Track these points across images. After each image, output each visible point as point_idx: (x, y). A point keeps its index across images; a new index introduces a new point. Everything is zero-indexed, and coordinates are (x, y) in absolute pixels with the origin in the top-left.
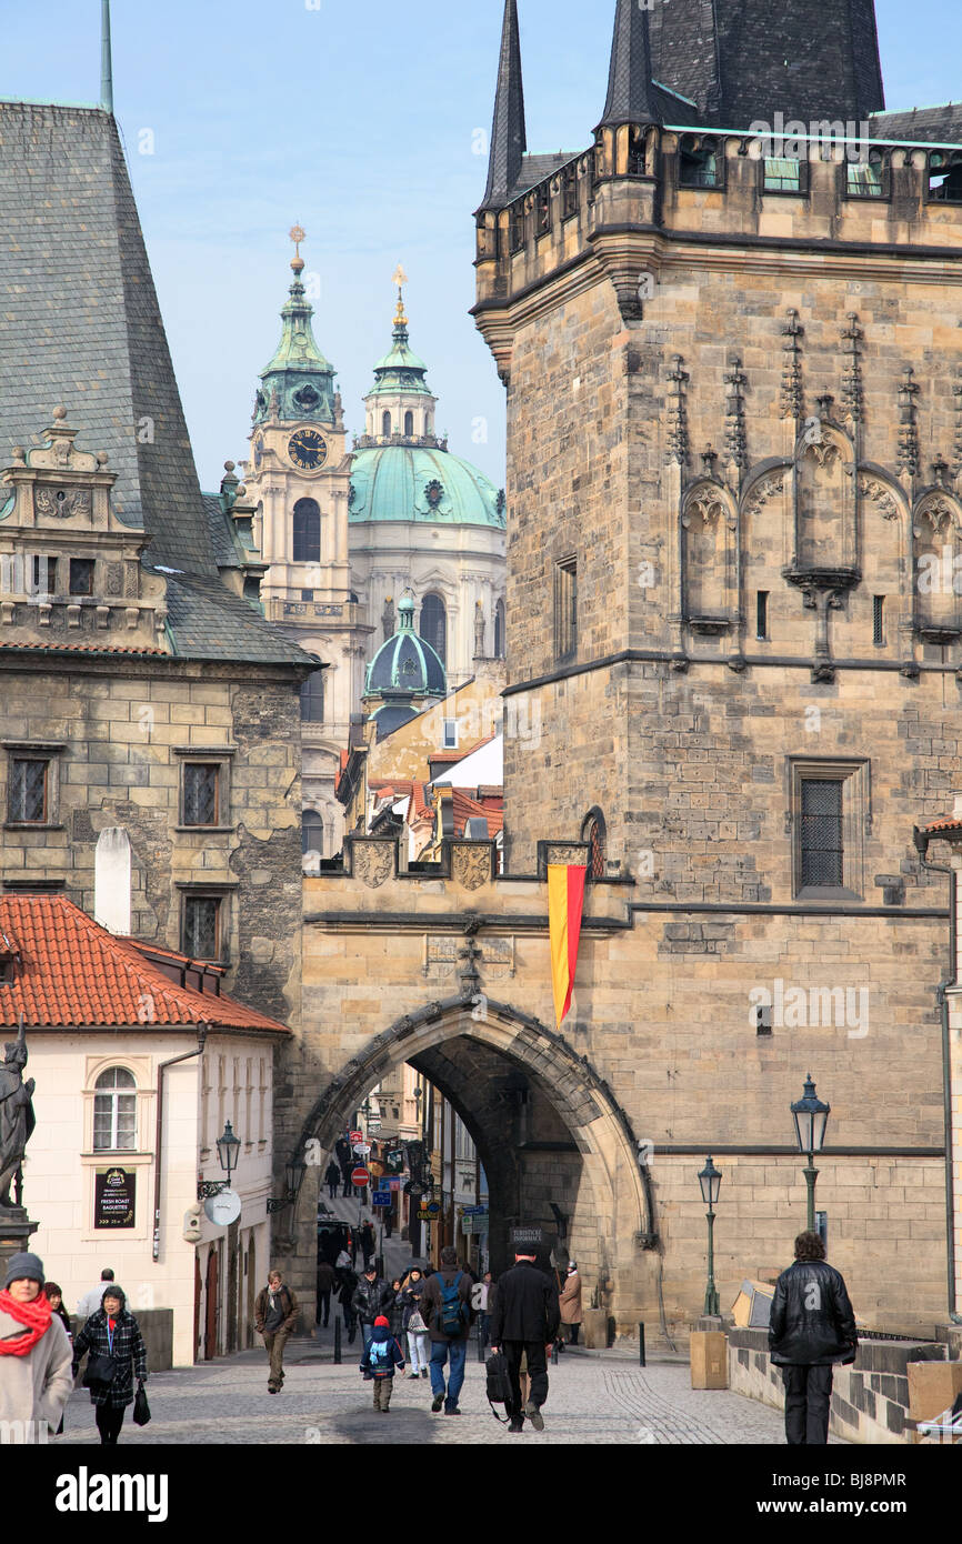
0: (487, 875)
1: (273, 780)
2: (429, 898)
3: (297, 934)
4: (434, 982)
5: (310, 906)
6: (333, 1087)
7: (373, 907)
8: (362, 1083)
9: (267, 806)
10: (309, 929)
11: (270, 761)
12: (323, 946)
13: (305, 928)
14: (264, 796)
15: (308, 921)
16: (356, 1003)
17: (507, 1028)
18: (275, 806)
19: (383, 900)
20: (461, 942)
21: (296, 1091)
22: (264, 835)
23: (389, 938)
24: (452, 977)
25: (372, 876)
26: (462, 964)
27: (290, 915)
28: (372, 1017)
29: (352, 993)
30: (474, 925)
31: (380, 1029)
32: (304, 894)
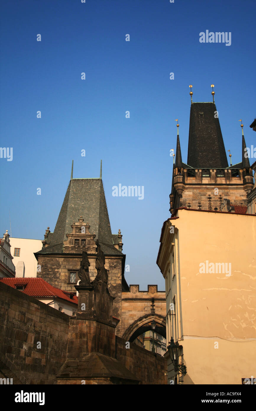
0: (156, 291)
1: (116, 275)
2: (145, 296)
3: (121, 302)
4: (146, 311)
5: (123, 298)
6: (127, 330)
7: (134, 297)
8: (133, 329)
9: (115, 280)
10: (123, 302)
11: (116, 272)
12: (126, 304)
13: (122, 301)
14: (115, 278)
15: (123, 300)
16: (131, 315)
17: (160, 319)
18: (117, 280)
19: (136, 296)
20: (151, 303)
21: (120, 331)
22: (115, 285)
23: (138, 303)
24: (149, 310)
25: (134, 292)
26: (151, 307)
27: (119, 299)
28: (134, 317)
29: (131, 313)
30: (153, 300)
31: (136, 319)
32: (122, 295)
